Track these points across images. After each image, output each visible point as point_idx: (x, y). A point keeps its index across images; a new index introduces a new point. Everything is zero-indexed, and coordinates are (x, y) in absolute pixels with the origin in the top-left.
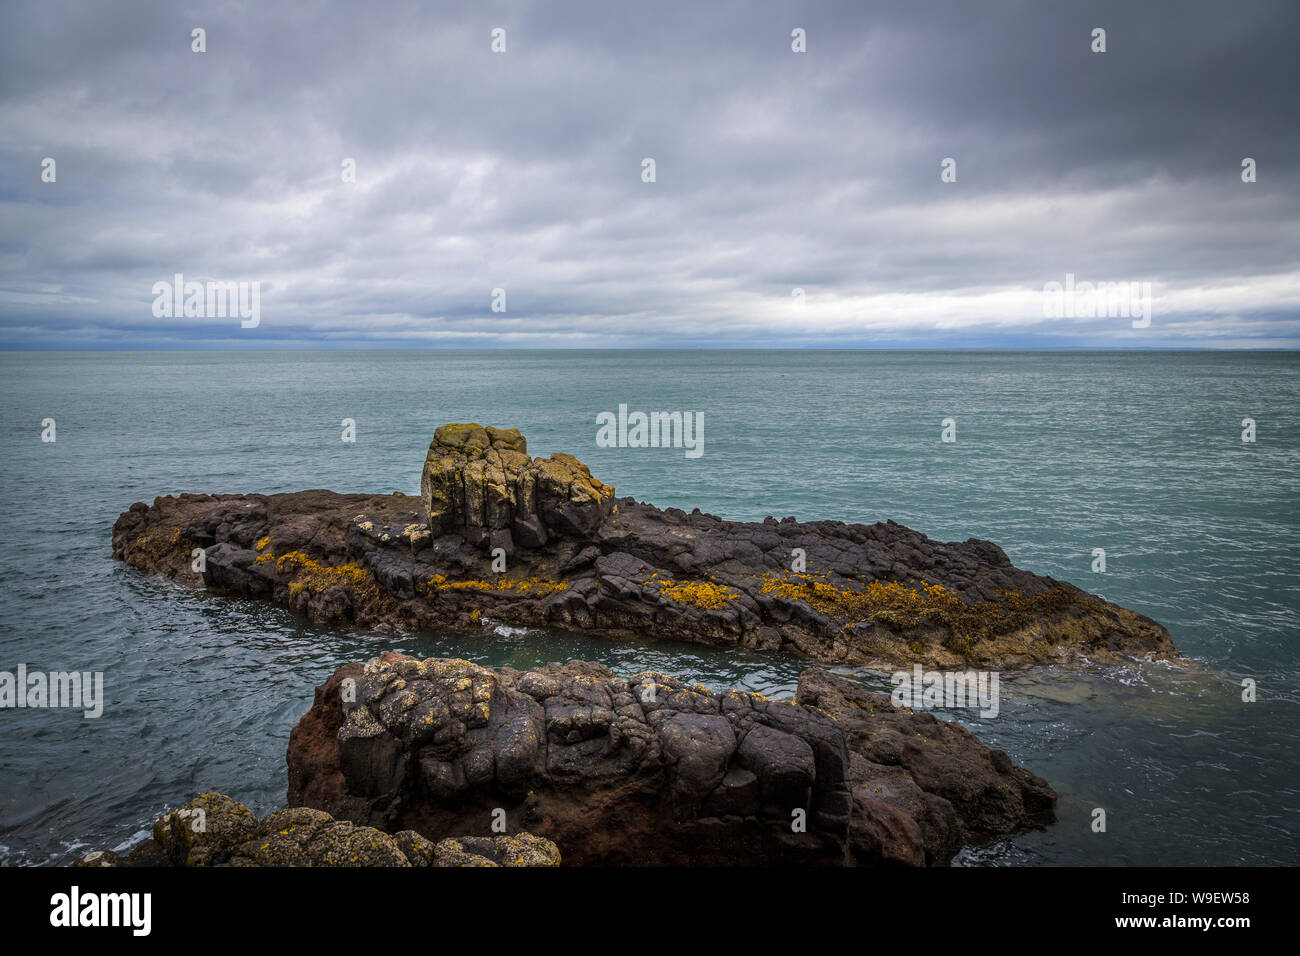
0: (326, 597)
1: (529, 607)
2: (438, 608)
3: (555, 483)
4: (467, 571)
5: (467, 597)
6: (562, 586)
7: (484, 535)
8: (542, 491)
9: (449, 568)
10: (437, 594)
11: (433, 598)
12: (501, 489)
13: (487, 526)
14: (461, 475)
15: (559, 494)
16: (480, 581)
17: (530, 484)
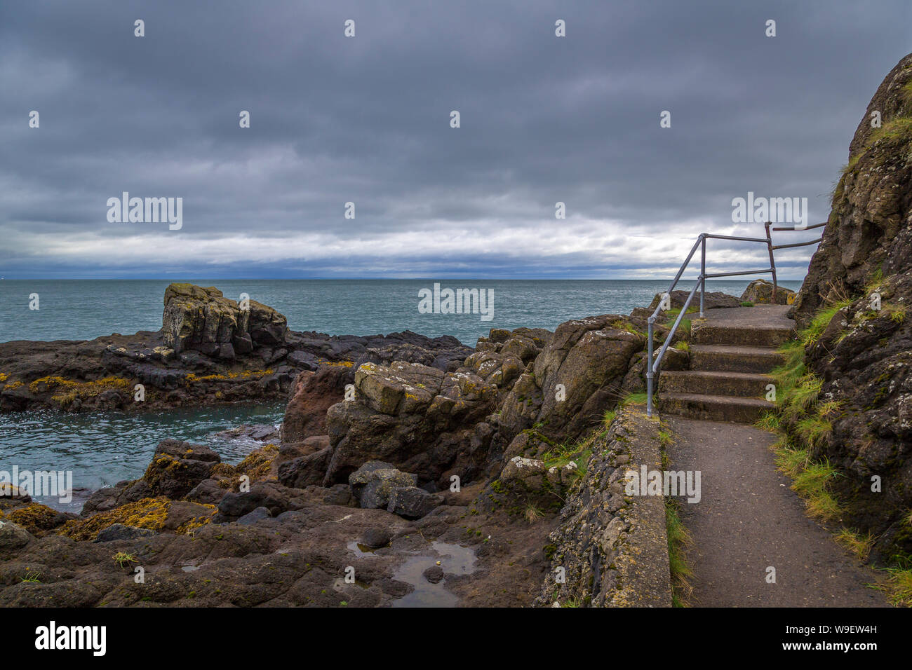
0: (102, 398)
1: (252, 386)
2: (193, 393)
3: (264, 313)
4: (208, 369)
5: (211, 385)
6: (268, 372)
7: (217, 347)
8: (254, 318)
9: (196, 369)
10: (192, 385)
11: (190, 387)
12: (232, 317)
13: (218, 342)
14: (203, 311)
15: (266, 320)
16: (217, 375)
17: (248, 314)
